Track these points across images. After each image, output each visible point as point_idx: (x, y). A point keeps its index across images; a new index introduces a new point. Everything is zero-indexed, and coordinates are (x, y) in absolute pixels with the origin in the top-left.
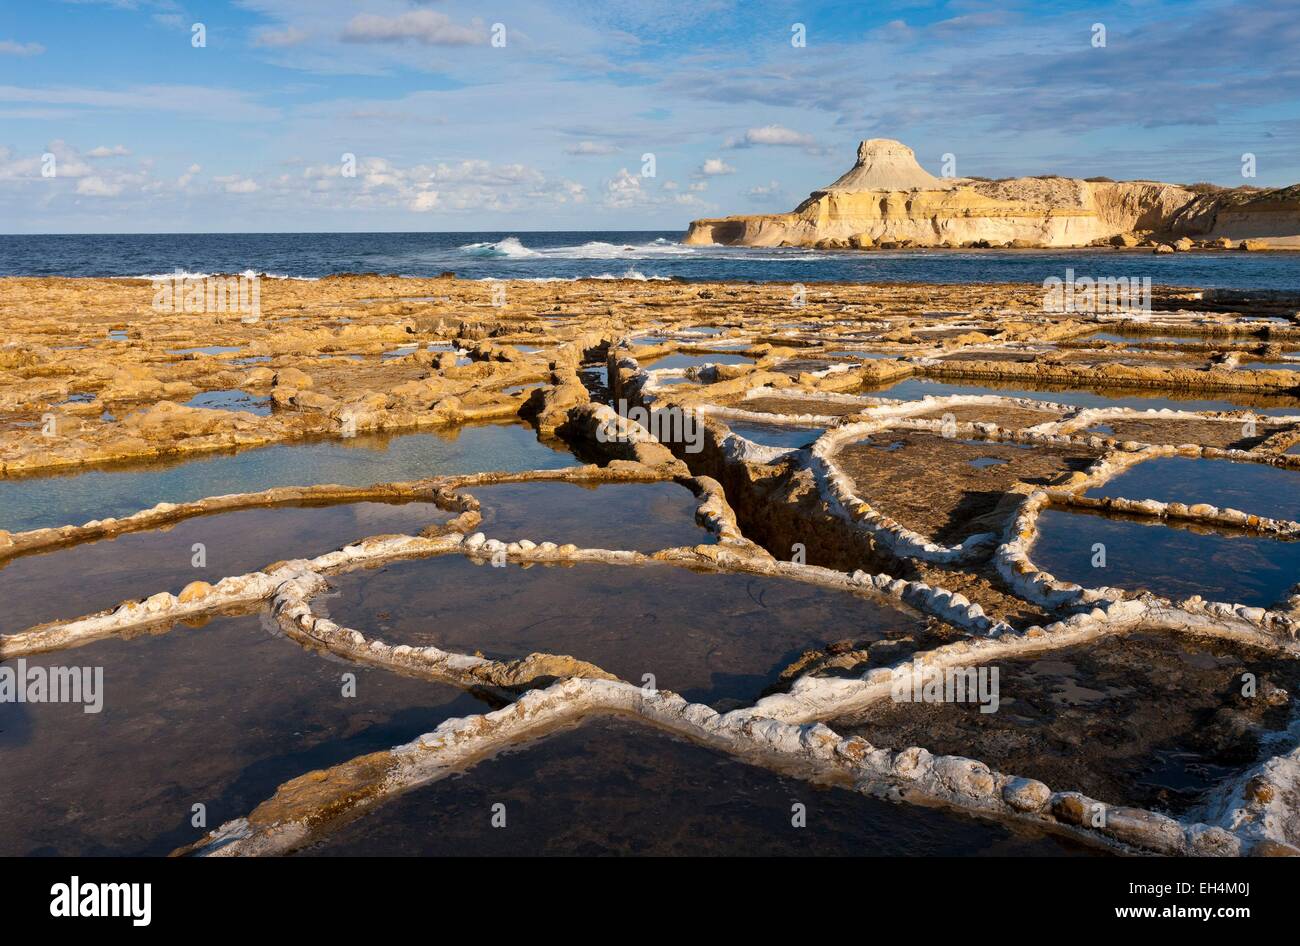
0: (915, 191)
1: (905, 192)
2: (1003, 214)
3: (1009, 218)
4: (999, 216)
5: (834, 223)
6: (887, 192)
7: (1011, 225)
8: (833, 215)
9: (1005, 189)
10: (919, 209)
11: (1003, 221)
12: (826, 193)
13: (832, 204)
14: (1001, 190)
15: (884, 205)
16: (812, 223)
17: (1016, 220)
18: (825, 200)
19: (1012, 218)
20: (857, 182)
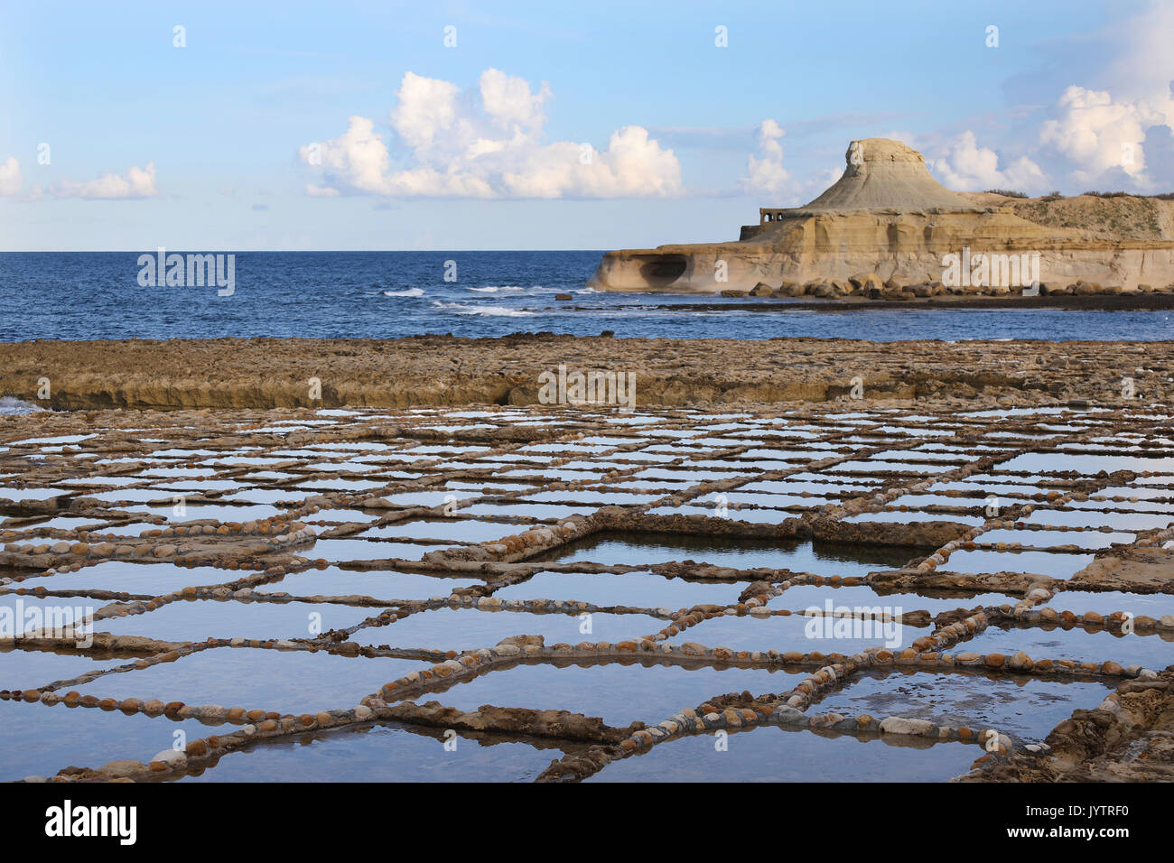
0: (935, 212)
1: (920, 215)
2: (1058, 246)
3: (1065, 251)
4: (1052, 248)
5: (823, 257)
6: (896, 214)
7: (1069, 261)
8: (822, 244)
9: (1057, 211)
10: (942, 239)
11: (1058, 255)
12: (811, 216)
13: (821, 233)
14: (1051, 213)
15: (893, 232)
16: (793, 257)
17: (1075, 254)
18: (809, 226)
19: (1070, 252)
20: (851, 198)
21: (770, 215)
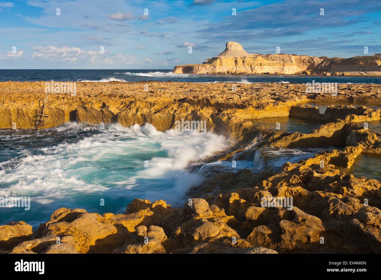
0: (245, 57)
1: (242, 58)
4: (270, 65)
5: (221, 67)
6: (237, 58)
7: (273, 68)
8: (221, 64)
10: (247, 63)
11: (271, 67)
12: (218, 58)
13: (221, 61)
14: (269, 58)
15: (236, 62)
16: (215, 67)
17: (275, 66)
18: (218, 60)
19: (274, 66)
20: (227, 54)
21: (209, 60)
